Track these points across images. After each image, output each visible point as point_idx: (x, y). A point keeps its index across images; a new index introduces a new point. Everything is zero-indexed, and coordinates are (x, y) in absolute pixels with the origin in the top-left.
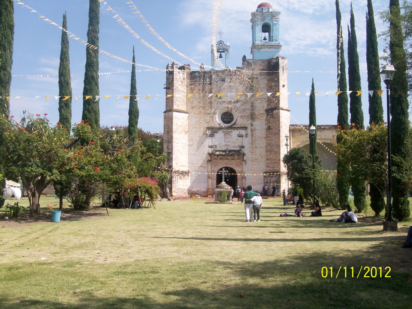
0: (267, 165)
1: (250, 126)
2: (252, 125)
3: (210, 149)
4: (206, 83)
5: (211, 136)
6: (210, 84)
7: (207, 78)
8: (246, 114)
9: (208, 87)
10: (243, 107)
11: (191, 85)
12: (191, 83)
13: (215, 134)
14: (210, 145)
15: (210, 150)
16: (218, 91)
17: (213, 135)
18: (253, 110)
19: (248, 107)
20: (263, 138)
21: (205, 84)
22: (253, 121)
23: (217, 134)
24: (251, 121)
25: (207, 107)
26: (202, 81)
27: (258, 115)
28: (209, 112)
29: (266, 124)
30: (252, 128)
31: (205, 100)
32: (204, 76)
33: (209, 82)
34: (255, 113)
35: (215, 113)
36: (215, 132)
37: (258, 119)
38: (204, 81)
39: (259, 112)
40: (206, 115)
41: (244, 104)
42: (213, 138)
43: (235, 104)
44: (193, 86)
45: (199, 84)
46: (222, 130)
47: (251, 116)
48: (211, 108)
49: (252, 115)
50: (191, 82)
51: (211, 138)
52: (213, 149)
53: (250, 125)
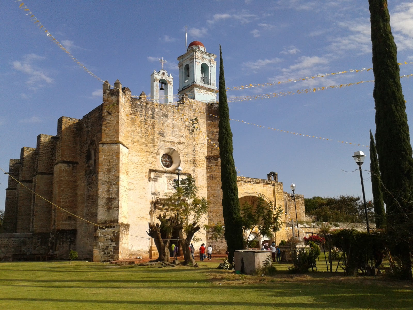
0: (210, 218)
1: (193, 173)
2: (194, 171)
3: (153, 196)
4: (148, 115)
5: (154, 181)
6: (153, 118)
7: (149, 110)
8: (189, 159)
9: (150, 121)
10: (186, 150)
11: (131, 114)
12: (131, 112)
13: (159, 178)
14: (153, 191)
15: (154, 198)
16: (161, 127)
17: (156, 179)
18: (195, 155)
19: (191, 151)
20: (204, 187)
21: (147, 117)
22: (196, 167)
23: (161, 178)
24: (194, 167)
25: (150, 145)
26: (144, 112)
27: (200, 162)
28: (152, 150)
29: (208, 172)
30: (195, 175)
31: (147, 136)
32: (146, 106)
33: (152, 116)
34: (197, 159)
35: (158, 153)
36: (158, 176)
37: (200, 165)
38: (146, 112)
39: (200, 158)
40: (149, 154)
41: (186, 147)
42: (156, 183)
43: (179, 146)
44: (133, 117)
45: (141, 115)
46: (165, 175)
47: (193, 162)
48: (154, 146)
49: (194, 160)
50: (131, 110)
51: (153, 182)
52: (156, 197)
53: (193, 171)
